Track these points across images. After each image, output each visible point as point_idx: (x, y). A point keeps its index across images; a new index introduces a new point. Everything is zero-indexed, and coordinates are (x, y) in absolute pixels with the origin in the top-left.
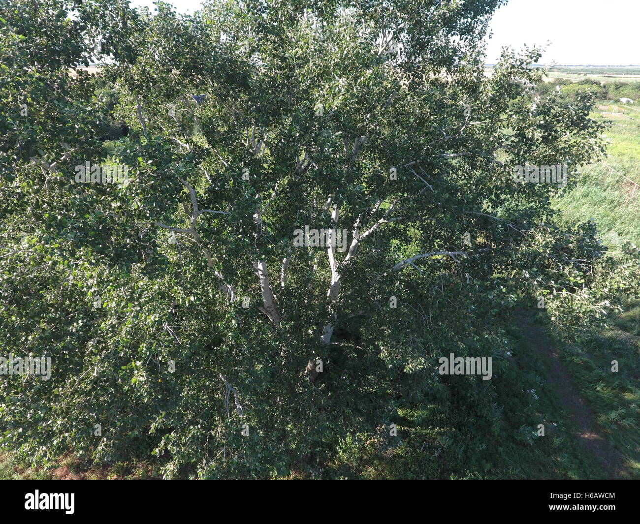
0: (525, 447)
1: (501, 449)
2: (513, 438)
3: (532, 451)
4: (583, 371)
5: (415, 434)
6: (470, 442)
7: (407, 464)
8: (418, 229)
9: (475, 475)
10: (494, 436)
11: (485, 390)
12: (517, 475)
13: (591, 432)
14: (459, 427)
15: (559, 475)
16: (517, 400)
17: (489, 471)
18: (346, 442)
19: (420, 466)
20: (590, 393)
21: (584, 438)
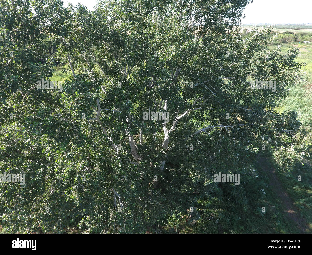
0: (259, 218)
1: (248, 219)
2: (254, 214)
3: (263, 220)
4: (287, 180)
5: (206, 212)
6: (233, 216)
7: (202, 227)
8: (208, 115)
9: (235, 232)
10: (244, 213)
11: (240, 190)
12: (256, 231)
13: (291, 210)
14: (227, 208)
15: (276, 231)
16: (255, 195)
17: (242, 230)
18: (172, 217)
19: (209, 228)
20: (290, 190)
21: (288, 213)
